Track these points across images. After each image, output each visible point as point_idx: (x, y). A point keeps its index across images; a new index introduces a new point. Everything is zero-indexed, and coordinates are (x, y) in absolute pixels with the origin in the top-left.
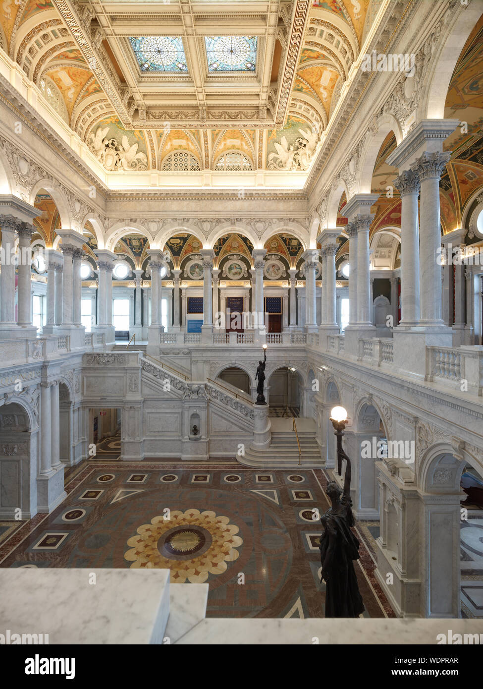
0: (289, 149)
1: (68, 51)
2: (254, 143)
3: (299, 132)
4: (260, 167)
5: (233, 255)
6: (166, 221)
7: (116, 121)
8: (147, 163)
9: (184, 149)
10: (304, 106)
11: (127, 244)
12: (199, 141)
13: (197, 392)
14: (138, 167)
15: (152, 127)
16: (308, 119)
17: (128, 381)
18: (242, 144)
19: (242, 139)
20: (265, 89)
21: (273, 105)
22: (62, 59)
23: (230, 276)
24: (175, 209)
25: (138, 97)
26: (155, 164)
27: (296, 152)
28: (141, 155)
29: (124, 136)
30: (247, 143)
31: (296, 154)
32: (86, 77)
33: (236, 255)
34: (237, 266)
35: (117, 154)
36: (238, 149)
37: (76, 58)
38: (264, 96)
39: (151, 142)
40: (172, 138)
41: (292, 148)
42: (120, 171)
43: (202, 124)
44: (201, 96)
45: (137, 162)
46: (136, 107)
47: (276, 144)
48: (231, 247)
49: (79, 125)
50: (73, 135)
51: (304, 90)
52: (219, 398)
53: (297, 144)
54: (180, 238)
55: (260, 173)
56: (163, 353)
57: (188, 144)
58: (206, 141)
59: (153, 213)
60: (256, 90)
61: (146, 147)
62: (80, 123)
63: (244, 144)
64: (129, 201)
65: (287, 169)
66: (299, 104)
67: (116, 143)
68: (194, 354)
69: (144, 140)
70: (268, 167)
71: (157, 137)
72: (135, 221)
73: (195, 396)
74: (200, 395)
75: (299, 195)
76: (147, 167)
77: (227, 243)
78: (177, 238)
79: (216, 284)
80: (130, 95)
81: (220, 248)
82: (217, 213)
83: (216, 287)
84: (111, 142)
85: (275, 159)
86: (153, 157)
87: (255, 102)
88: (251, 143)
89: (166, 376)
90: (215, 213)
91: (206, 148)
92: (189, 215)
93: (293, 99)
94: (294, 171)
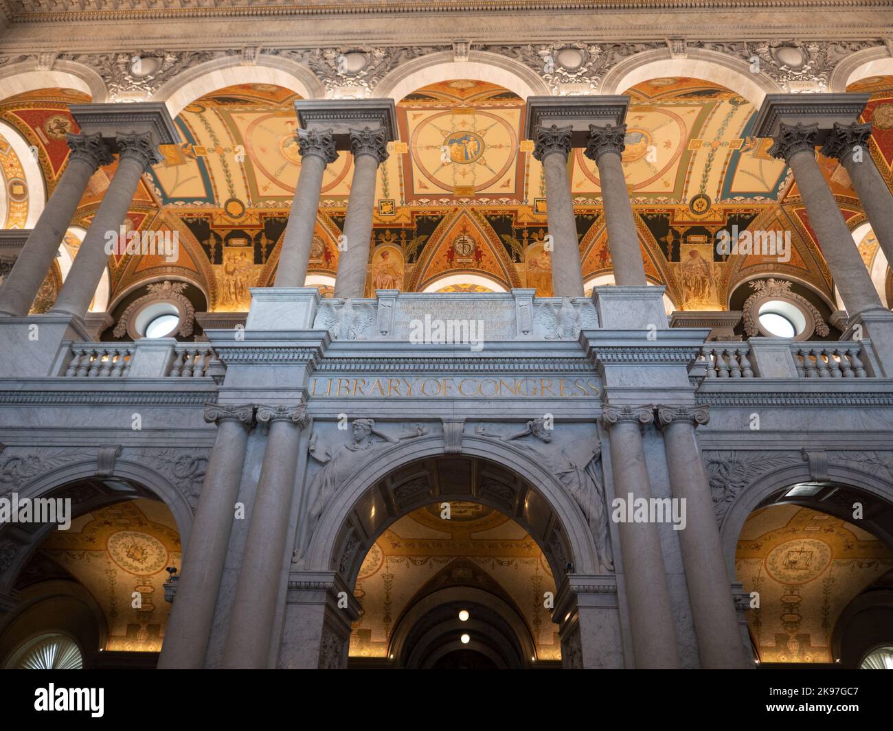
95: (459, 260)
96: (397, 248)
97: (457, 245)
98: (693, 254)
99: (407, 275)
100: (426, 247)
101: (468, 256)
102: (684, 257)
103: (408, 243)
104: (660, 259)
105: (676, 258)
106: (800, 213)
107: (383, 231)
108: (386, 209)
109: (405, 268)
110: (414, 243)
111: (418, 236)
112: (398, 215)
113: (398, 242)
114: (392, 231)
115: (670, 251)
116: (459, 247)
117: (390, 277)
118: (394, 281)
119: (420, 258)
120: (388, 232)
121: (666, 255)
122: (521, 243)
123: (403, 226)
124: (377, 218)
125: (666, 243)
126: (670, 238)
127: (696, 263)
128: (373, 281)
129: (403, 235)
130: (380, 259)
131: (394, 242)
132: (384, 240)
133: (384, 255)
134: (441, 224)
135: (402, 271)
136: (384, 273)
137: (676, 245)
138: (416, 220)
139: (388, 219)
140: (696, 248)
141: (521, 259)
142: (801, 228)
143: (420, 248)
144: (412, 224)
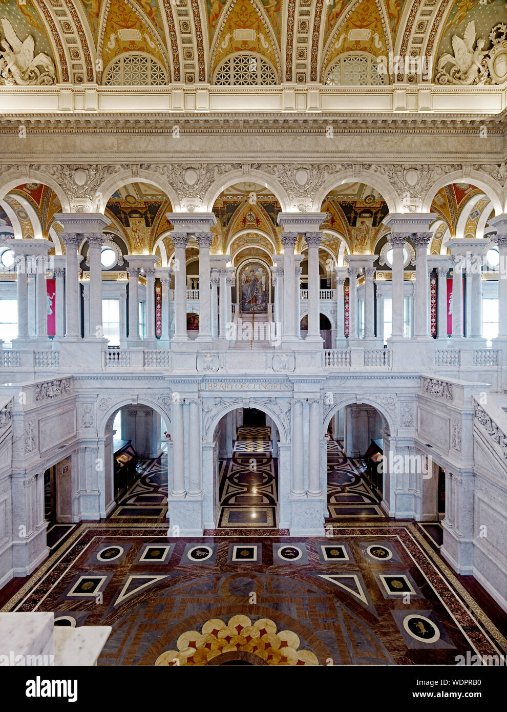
101: (253, 222)
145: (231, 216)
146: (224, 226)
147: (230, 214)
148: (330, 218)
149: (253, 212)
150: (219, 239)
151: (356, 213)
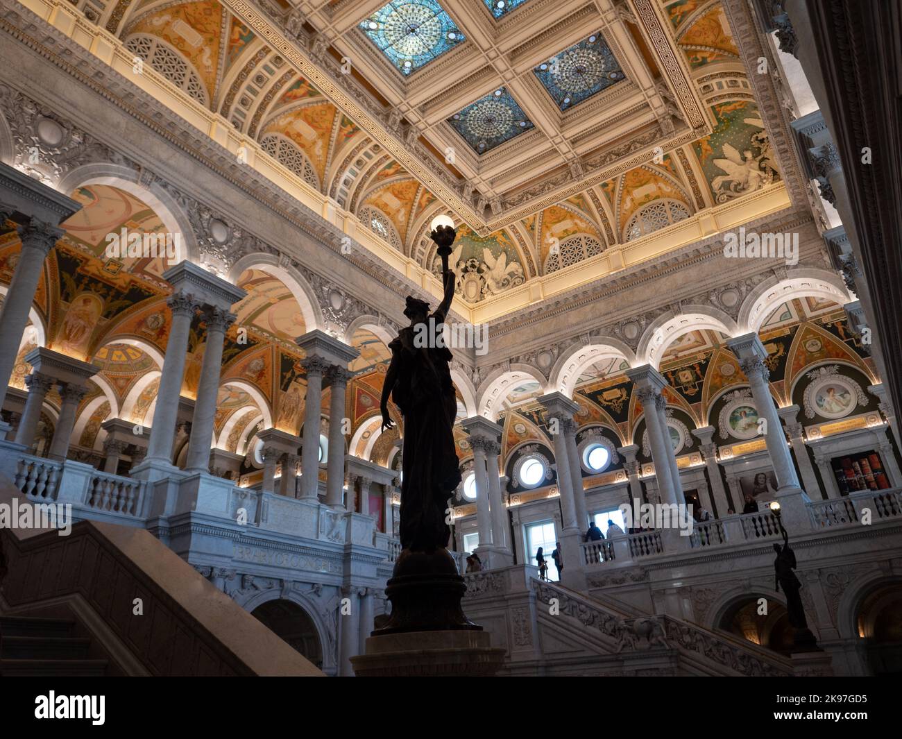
0: (745, 159)
1: (385, 168)
2: (677, 177)
3: (748, 126)
4: (702, 205)
5: (732, 391)
6: (563, 346)
7: (468, 233)
8: (524, 274)
9: (574, 233)
10: (723, 81)
11: (534, 421)
12: (589, 211)
13: (648, 634)
14: (511, 284)
15: (514, 218)
16: (743, 95)
17: (513, 624)
18: (660, 188)
19: (656, 180)
20: (651, 92)
21: (675, 105)
22: (382, 180)
23: (735, 434)
24: (574, 322)
25: (483, 188)
26: (534, 270)
27: (760, 157)
28: (513, 266)
29: (484, 250)
30: (666, 181)
31: (761, 161)
32: (413, 190)
33: (739, 389)
34: (747, 411)
35: (482, 277)
36: (658, 197)
37: (397, 172)
38: (657, 102)
39: (521, 240)
40: (549, 225)
41: (749, 155)
42: (488, 297)
43: (580, 183)
44: (564, 148)
45: (509, 278)
46: (485, 203)
47: (716, 162)
48: (722, 377)
49: (417, 250)
50: (408, 263)
51: (709, 60)
52: (701, 648)
53: (756, 144)
54: (619, 387)
55: (704, 215)
56: (594, 584)
57: (576, 224)
58: (599, 206)
59: (541, 340)
60: (638, 99)
61: (517, 253)
62: (419, 247)
63: (662, 185)
64: (505, 334)
65: (751, 190)
66: (713, 82)
67: (477, 264)
68: (653, 576)
69: (513, 244)
70: (716, 202)
71: (528, 231)
72: (517, 360)
73: (643, 644)
74: (653, 641)
75: (791, 219)
76: (524, 279)
77: (711, 370)
78: (613, 388)
79: (710, 455)
80: (471, 190)
81: (701, 385)
82: (643, 304)
83: (712, 461)
84: (469, 263)
85: (726, 185)
86: (530, 261)
87: (647, 117)
88: (673, 178)
89: (583, 607)
90: (640, 305)
91: (604, 216)
92: (597, 323)
93: (700, 81)
94: (767, 186)
95: (143, 330)
96: (101, 300)
97: (150, 318)
98: (296, 390)
99: (98, 327)
100: (126, 310)
102: (290, 390)
103: (111, 301)
104: (277, 386)
105: (285, 389)
106: (359, 390)
107: (97, 282)
108: (112, 267)
109: (100, 320)
110: (118, 303)
111: (125, 299)
112: (118, 276)
113: (104, 296)
114: (105, 285)
115: (285, 383)
116: (150, 320)
117: (82, 323)
118: (85, 327)
119: (116, 317)
120: (100, 285)
121: (281, 384)
122: (199, 338)
123: (117, 287)
124: (98, 270)
125: (285, 377)
126: (288, 375)
127: (294, 397)
128: (66, 320)
129: (112, 293)
130: (81, 303)
131: (101, 295)
132: (93, 289)
133: (86, 301)
134: (148, 299)
135: (95, 321)
136: (79, 317)
137: (290, 380)
138: (131, 287)
139: (107, 275)
140: (299, 387)
141: (192, 350)
142: (354, 398)
143: (120, 310)
144: (126, 288)
145: (127, 306)
146: (107, 316)
147: (127, 302)
148: (259, 368)
149: (163, 316)
150: (86, 336)
151: (293, 373)
